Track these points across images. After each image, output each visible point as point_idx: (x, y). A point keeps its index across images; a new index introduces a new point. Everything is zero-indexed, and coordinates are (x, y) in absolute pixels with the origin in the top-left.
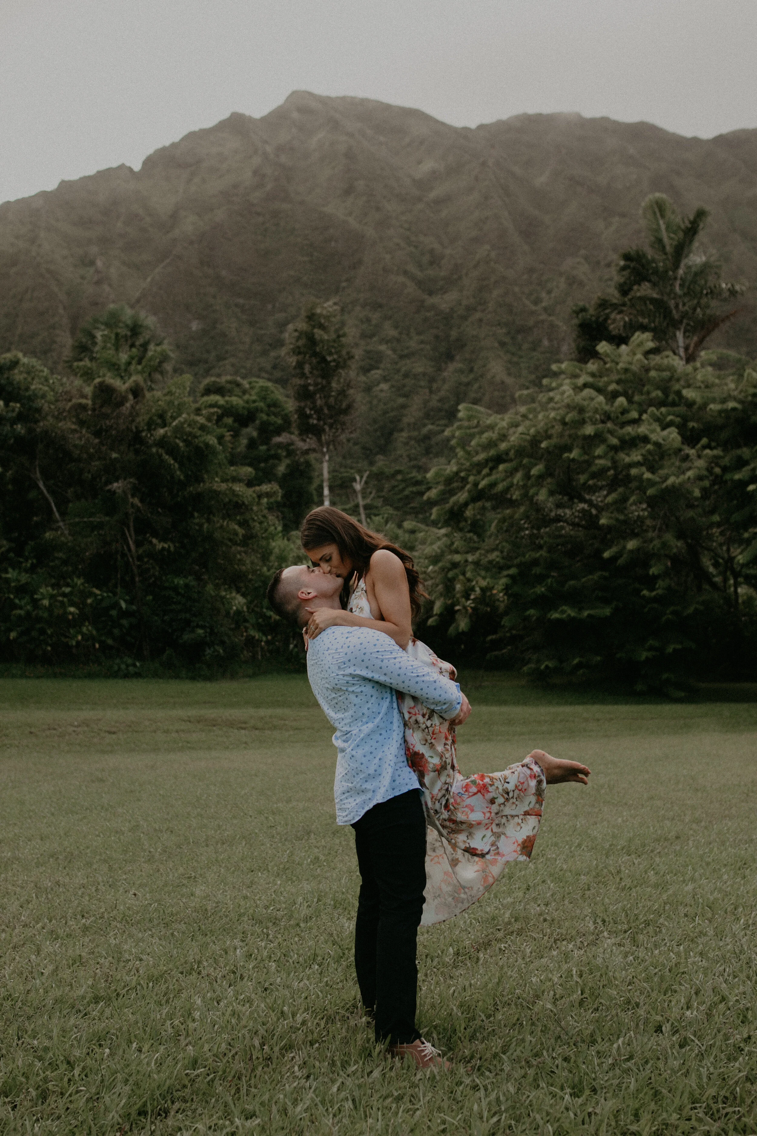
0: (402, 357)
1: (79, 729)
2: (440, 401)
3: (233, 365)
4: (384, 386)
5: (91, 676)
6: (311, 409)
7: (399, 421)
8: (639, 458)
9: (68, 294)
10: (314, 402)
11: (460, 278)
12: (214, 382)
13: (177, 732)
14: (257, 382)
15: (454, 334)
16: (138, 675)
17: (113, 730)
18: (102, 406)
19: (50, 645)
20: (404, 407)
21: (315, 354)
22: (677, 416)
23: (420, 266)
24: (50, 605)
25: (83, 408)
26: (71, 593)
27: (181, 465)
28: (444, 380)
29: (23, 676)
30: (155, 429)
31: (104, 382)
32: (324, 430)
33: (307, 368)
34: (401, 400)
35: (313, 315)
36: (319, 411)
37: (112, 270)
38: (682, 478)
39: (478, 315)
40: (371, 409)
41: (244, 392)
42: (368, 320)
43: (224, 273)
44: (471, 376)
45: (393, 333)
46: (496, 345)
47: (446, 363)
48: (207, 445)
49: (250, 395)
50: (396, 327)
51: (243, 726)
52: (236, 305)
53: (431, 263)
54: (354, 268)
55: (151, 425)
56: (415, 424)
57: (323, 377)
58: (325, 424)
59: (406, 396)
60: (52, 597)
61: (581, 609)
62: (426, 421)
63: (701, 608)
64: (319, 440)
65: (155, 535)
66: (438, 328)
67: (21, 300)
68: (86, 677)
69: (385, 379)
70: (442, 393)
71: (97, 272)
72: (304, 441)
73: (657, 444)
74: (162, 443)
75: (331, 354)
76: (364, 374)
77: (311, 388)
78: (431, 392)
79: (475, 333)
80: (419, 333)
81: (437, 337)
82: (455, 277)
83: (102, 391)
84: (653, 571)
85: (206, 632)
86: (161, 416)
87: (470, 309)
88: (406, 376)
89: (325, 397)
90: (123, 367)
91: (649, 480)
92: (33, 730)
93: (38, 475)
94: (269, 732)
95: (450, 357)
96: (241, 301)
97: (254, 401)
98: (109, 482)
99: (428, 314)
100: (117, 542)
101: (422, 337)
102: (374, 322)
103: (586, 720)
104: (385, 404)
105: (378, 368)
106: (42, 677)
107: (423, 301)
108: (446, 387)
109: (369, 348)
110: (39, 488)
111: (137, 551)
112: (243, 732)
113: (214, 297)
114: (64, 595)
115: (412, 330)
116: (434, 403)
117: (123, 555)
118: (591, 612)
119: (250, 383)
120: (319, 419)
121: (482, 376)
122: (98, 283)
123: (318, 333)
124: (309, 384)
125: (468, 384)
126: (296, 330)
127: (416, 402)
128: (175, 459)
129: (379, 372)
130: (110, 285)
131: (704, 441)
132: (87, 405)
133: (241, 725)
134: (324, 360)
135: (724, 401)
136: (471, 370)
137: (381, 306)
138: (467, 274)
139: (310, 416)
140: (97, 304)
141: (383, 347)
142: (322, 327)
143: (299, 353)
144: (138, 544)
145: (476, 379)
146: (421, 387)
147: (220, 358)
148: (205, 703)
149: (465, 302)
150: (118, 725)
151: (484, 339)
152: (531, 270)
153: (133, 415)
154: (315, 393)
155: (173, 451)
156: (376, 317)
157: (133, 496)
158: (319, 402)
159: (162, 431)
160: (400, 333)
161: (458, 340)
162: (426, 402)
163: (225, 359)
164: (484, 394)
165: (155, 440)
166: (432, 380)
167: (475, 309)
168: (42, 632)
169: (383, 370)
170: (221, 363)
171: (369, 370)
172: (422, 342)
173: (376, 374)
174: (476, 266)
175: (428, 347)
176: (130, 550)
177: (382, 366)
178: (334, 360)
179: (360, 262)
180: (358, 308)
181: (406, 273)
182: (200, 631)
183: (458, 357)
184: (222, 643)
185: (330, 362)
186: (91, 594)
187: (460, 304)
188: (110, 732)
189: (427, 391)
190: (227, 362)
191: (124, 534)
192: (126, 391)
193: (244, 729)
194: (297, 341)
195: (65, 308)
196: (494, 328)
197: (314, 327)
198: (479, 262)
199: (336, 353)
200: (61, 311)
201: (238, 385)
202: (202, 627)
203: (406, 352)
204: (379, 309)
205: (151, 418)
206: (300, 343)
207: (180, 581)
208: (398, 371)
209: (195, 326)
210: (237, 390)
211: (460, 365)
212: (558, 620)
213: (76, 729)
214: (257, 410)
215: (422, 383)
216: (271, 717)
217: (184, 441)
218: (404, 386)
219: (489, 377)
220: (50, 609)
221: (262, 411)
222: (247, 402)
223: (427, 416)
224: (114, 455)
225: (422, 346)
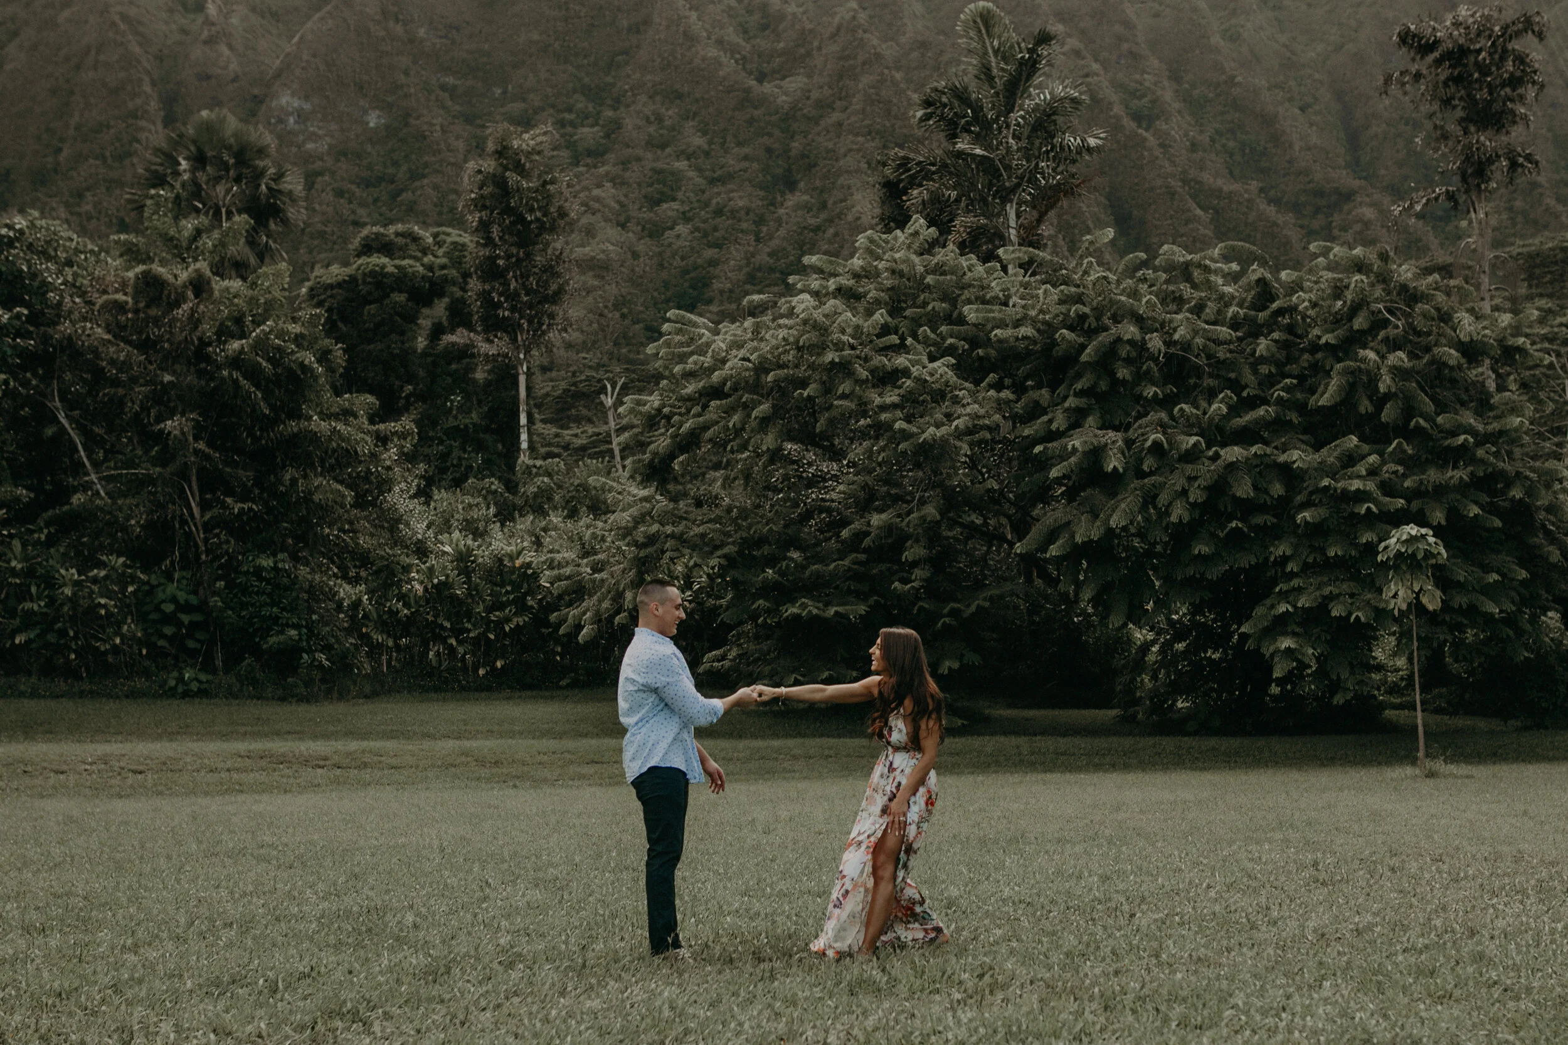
0: (712, 181)
1: (94, 767)
2: (770, 255)
3: (436, 187)
4: (682, 229)
5: (134, 695)
6: (500, 295)
7: (707, 285)
8: (895, 399)
9: (159, 58)
10: (506, 284)
11: (809, 54)
12: (377, 234)
13: (228, 770)
14: (448, 234)
15: (796, 145)
16: (203, 693)
17: (141, 768)
18: (148, 306)
19: (75, 651)
20: (713, 263)
21: (508, 210)
22: (964, 339)
23: (744, 30)
24: (74, 594)
25: (120, 307)
26: (106, 577)
27: (268, 395)
28: (779, 221)
29: (34, 694)
30: (225, 342)
31: (150, 271)
32: (520, 326)
33: (495, 231)
34: (709, 253)
35: (505, 148)
36: (513, 297)
37: (234, 21)
38: (944, 430)
39: (835, 116)
40: (661, 266)
41: (425, 252)
42: (660, 119)
43: (422, 32)
44: (823, 216)
45: (698, 141)
46: (864, 166)
47: (783, 194)
48: (302, 365)
49: (436, 256)
50: (705, 133)
51: (322, 763)
52: (443, 87)
53: (764, 28)
54: (638, 32)
55: (223, 334)
56: (731, 291)
57: (519, 245)
58: (521, 318)
59: (719, 246)
60: (77, 584)
61: (827, 604)
62: (748, 287)
63: (987, 604)
64: (514, 340)
65: (230, 493)
66: (770, 135)
67: (78, 67)
68: (127, 697)
69: (686, 218)
70: (775, 243)
71: (208, 22)
72: (491, 342)
73: (920, 381)
74: (236, 362)
75: (532, 210)
76: (651, 209)
77: (501, 262)
78: (758, 240)
79: (830, 145)
80: (739, 144)
81: (769, 150)
82: (802, 51)
83: (147, 284)
84: (908, 555)
85: (300, 634)
86: (239, 320)
87: (825, 106)
88: (719, 212)
89: (522, 276)
90: (184, 244)
91: (902, 431)
92: (29, 769)
93: (58, 404)
94: (356, 771)
95: (791, 185)
96: (450, 80)
97: (443, 267)
98: (160, 419)
99: (757, 113)
100: (174, 504)
101: (746, 150)
102: (668, 123)
103: (795, 758)
104: (683, 258)
105: (674, 199)
106: (62, 696)
107: (748, 91)
108: (782, 232)
109: (660, 165)
110: (60, 422)
111: (202, 516)
112: (319, 771)
113: (406, 73)
114: (95, 580)
115: (729, 138)
116: (762, 258)
117: (184, 522)
118: (840, 609)
119: (435, 236)
120: (513, 309)
121: (839, 216)
122: (210, 41)
123: (512, 177)
124: (498, 257)
125: (817, 229)
126: (480, 172)
127: (735, 254)
128: (258, 387)
129: (675, 205)
130: (231, 47)
131: (992, 377)
132: (127, 303)
133: (320, 762)
134: (522, 219)
135: (1017, 324)
136: (824, 206)
137: (680, 96)
138: (820, 48)
139: (499, 305)
140: (208, 77)
141: (682, 165)
142: (519, 168)
143: (484, 207)
144: (204, 506)
145: (830, 221)
146: (742, 231)
147: (415, 176)
148: (289, 733)
149: (815, 95)
150: (148, 761)
151: (845, 155)
152: (924, 45)
153: (194, 321)
154: (507, 269)
155: (253, 374)
156: (670, 114)
157: (196, 438)
158: (513, 285)
159: (236, 345)
160: (710, 143)
161: (804, 156)
162: (749, 257)
163: (424, 176)
164: (842, 247)
165: (227, 357)
166: (760, 221)
167: (831, 107)
168: (63, 633)
169: (683, 202)
170: (417, 184)
171: (658, 203)
172: (746, 158)
173: (669, 209)
174: (833, 36)
175: (755, 165)
176: (192, 515)
177: (680, 195)
178: (537, 220)
179: (647, 22)
180: (643, 98)
181: (720, 42)
182: (293, 633)
183: (802, 185)
184: (327, 648)
185: (531, 221)
186: (134, 579)
187: (808, 98)
188: (135, 772)
189: (752, 238)
190: (425, 181)
191: (183, 491)
192: (185, 286)
193: (323, 767)
194: (481, 188)
195: (153, 83)
196: (860, 139)
197: (506, 168)
198: (839, 29)
199: (540, 208)
200: (147, 88)
201: (415, 239)
202: (295, 626)
203: (719, 173)
204: (678, 101)
205: (222, 324)
206: (486, 191)
207: (266, 562)
208: (707, 204)
209: (373, 120)
210: (413, 249)
211: (806, 197)
212: (797, 617)
213: (88, 767)
214: (445, 280)
215: (744, 225)
216: (363, 752)
217: (269, 360)
218: (715, 229)
219: (850, 218)
220: (73, 600)
221: (454, 284)
222: (430, 268)
223: (751, 279)
224: (167, 378)
225: (746, 164)
